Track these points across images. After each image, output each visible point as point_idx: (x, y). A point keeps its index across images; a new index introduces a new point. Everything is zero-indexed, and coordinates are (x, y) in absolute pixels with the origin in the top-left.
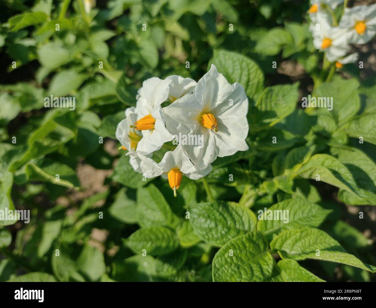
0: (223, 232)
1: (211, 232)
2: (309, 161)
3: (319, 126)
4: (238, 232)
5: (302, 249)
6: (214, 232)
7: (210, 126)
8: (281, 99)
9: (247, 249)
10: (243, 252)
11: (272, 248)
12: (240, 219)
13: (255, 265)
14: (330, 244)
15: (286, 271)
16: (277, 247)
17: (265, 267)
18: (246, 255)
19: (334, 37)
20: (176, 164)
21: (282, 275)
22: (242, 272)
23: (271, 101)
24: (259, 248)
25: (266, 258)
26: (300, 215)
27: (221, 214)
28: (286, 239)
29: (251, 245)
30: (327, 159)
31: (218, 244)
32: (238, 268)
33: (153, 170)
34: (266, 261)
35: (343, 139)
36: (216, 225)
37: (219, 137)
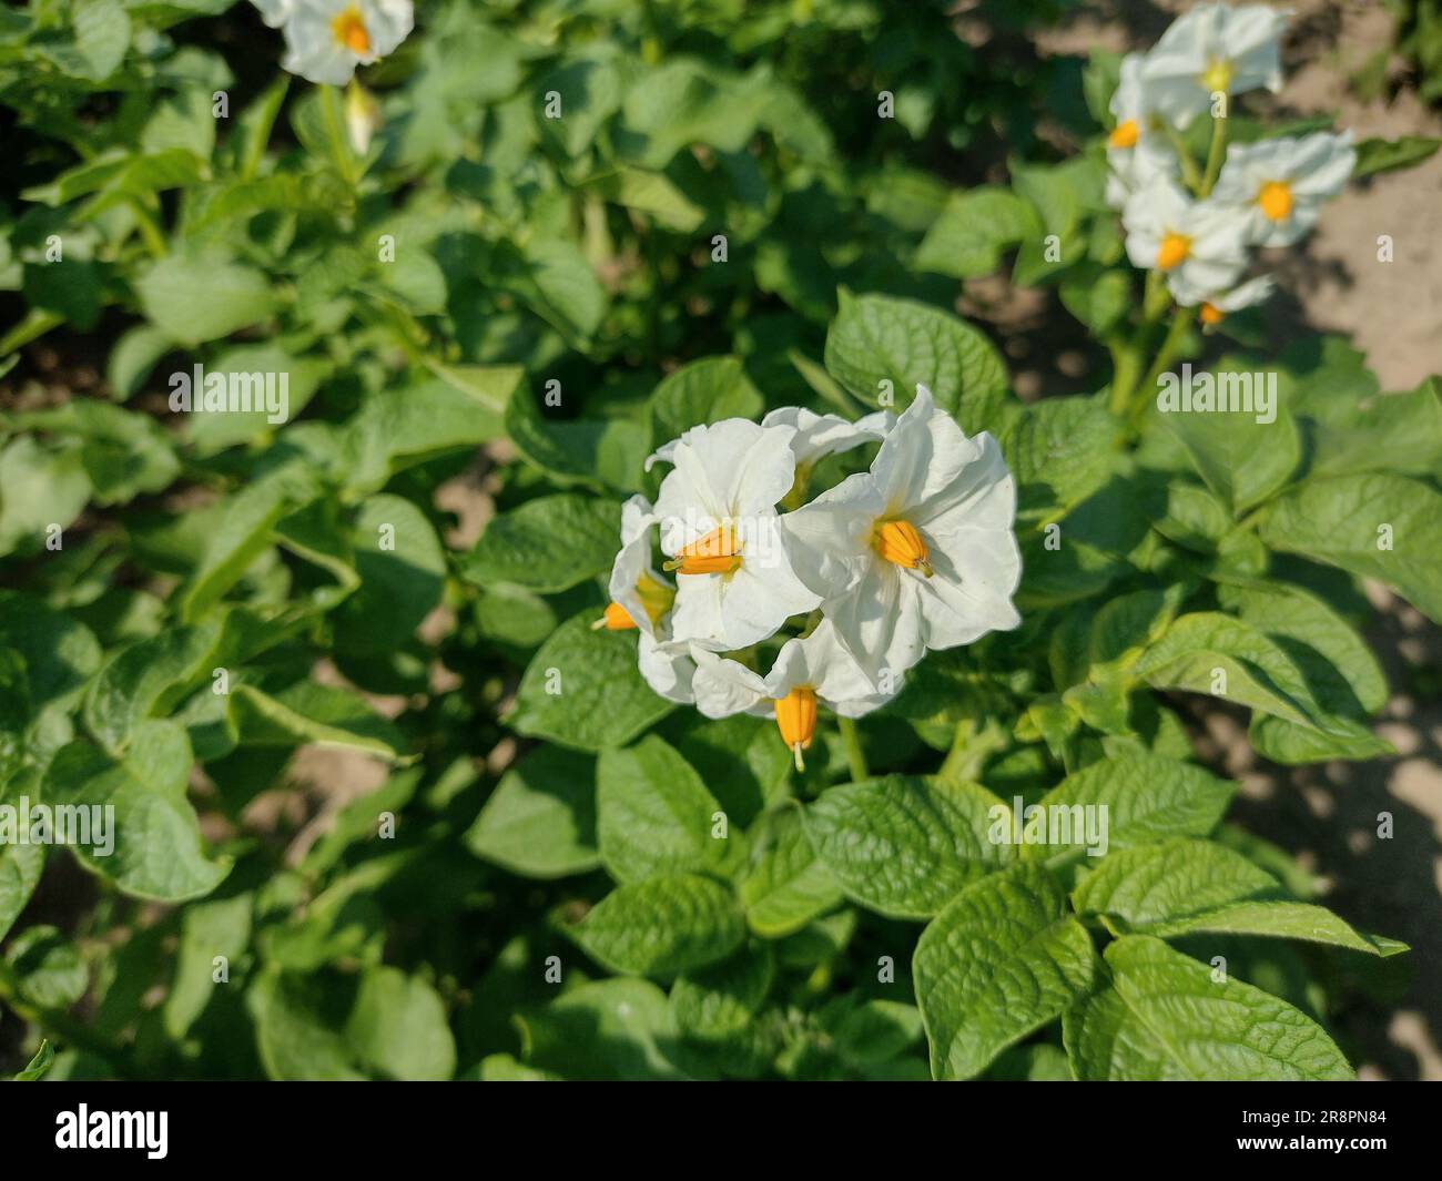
0: (920, 872)
1: (880, 874)
2: (1166, 634)
3: (1173, 519)
4: (965, 868)
5: (1171, 905)
6: (889, 873)
7: (907, 560)
8: (1059, 444)
9: (1011, 914)
10: (998, 926)
11: (1077, 907)
12: (965, 826)
13: (1038, 962)
14: (1250, 886)
15: (1130, 974)
16: (1093, 903)
17: (1070, 966)
18: (1009, 934)
19: (1197, 230)
20: (810, 675)
21: (1120, 988)
22: (1003, 985)
23: (1031, 452)
24: (1042, 910)
25: (1069, 939)
26: (1148, 802)
27: (909, 815)
28: (1120, 877)
29: (1023, 902)
30: (1220, 627)
31: (910, 909)
32: (990, 975)
33: (730, 694)
34: (1067, 949)
35: (1253, 561)
36: (896, 852)
37: (931, 589)
